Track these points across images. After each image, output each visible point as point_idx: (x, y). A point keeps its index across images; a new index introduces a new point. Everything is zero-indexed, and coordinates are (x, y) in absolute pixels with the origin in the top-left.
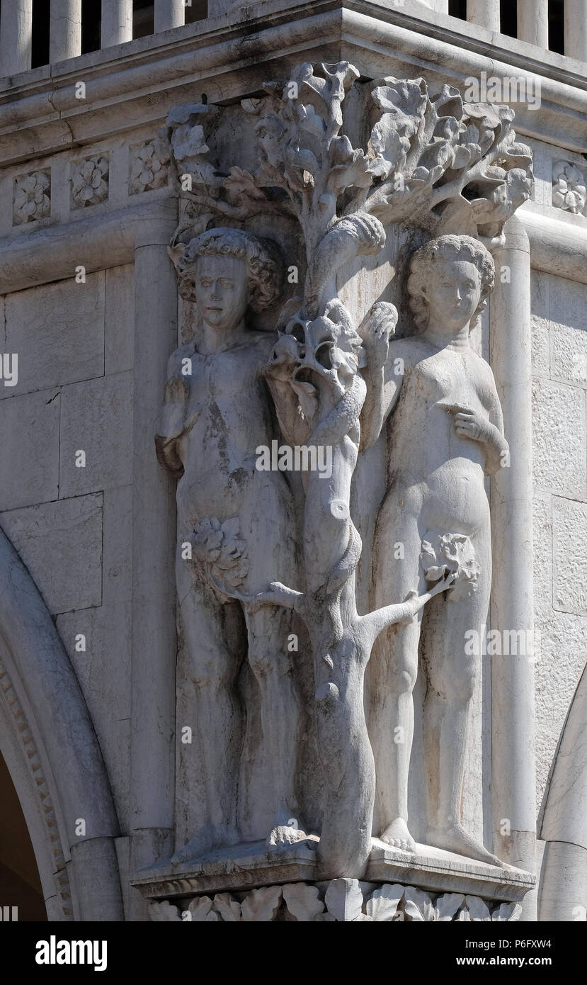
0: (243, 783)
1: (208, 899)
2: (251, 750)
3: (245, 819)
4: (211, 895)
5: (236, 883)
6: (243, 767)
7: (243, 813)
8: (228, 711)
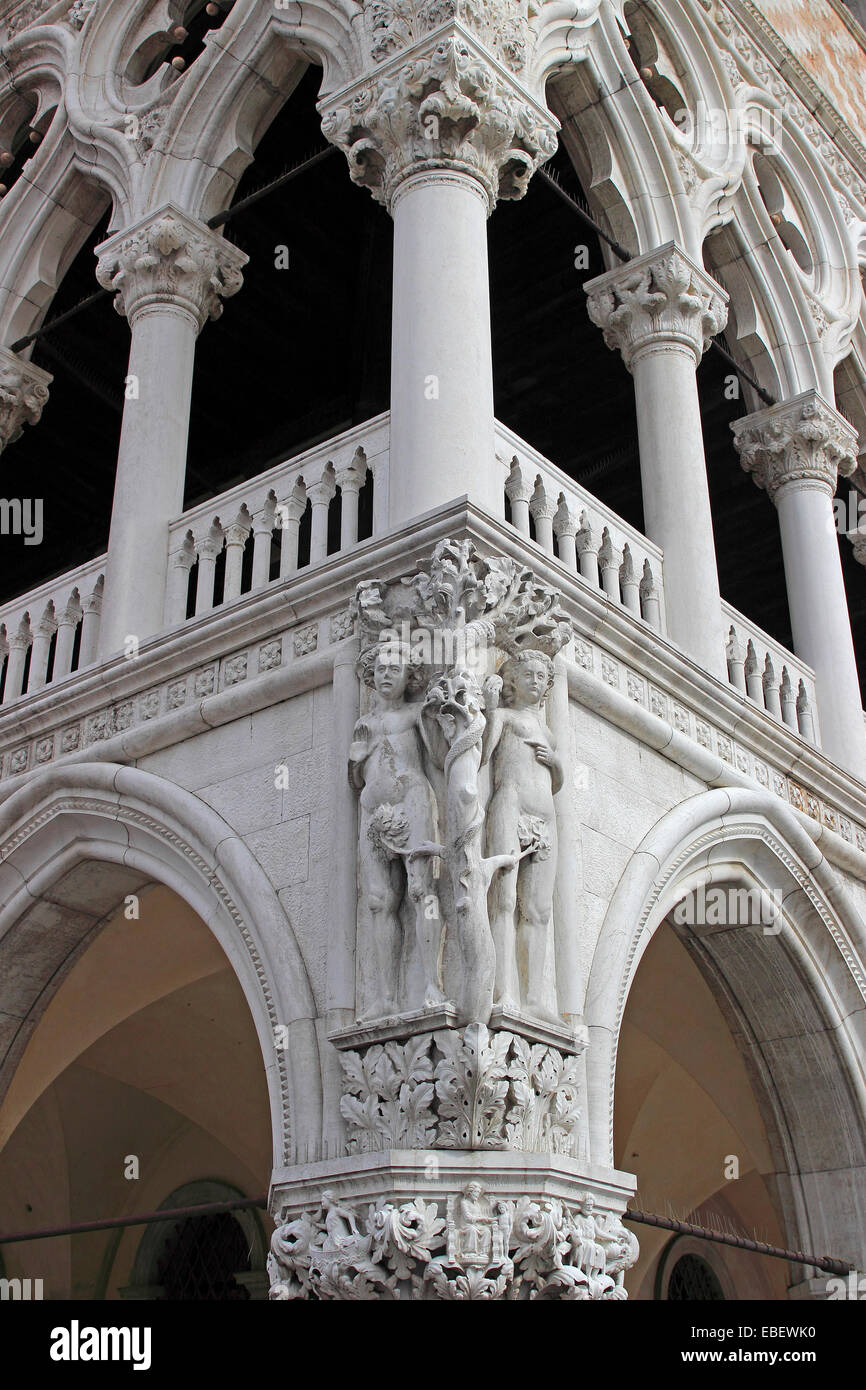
0: (402, 975)
1: (381, 1046)
2: (407, 954)
3: (403, 998)
4: (383, 1043)
5: (400, 1033)
6: (402, 965)
7: (402, 994)
8: (393, 928)
